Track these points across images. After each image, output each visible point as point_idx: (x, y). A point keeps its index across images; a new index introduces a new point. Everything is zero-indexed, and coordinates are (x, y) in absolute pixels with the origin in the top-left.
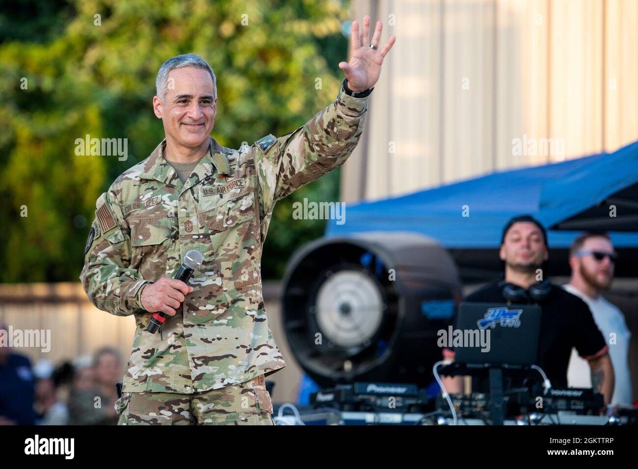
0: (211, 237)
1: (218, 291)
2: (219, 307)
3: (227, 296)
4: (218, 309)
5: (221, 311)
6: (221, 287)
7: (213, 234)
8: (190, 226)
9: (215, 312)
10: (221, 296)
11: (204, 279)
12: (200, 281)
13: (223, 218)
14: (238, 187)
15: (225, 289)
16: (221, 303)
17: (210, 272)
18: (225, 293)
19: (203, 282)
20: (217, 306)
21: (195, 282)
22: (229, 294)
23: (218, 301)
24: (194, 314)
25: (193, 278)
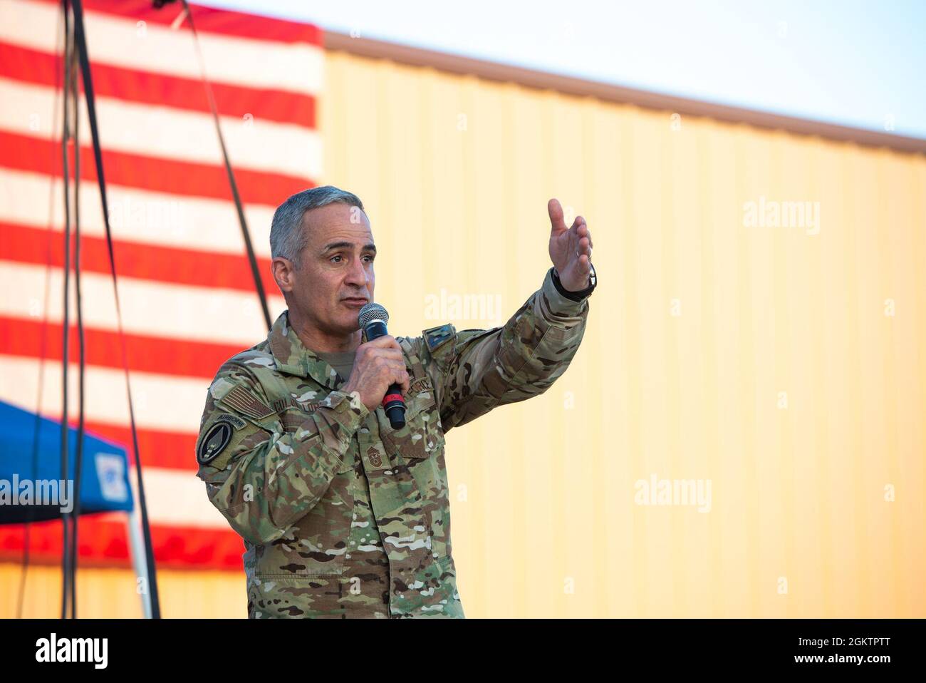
0: (411, 469)
1: (427, 558)
2: (429, 585)
3: (438, 566)
4: (428, 588)
5: (431, 591)
6: (430, 553)
7: (412, 464)
8: (376, 456)
9: (424, 593)
10: (430, 566)
11: (412, 538)
12: (407, 542)
13: (423, 438)
14: (426, 390)
15: (435, 555)
16: (431, 578)
17: (419, 526)
18: (435, 561)
19: (412, 542)
20: (426, 583)
21: (400, 543)
22: (440, 563)
23: (427, 575)
24: (402, 597)
25: (398, 537)
